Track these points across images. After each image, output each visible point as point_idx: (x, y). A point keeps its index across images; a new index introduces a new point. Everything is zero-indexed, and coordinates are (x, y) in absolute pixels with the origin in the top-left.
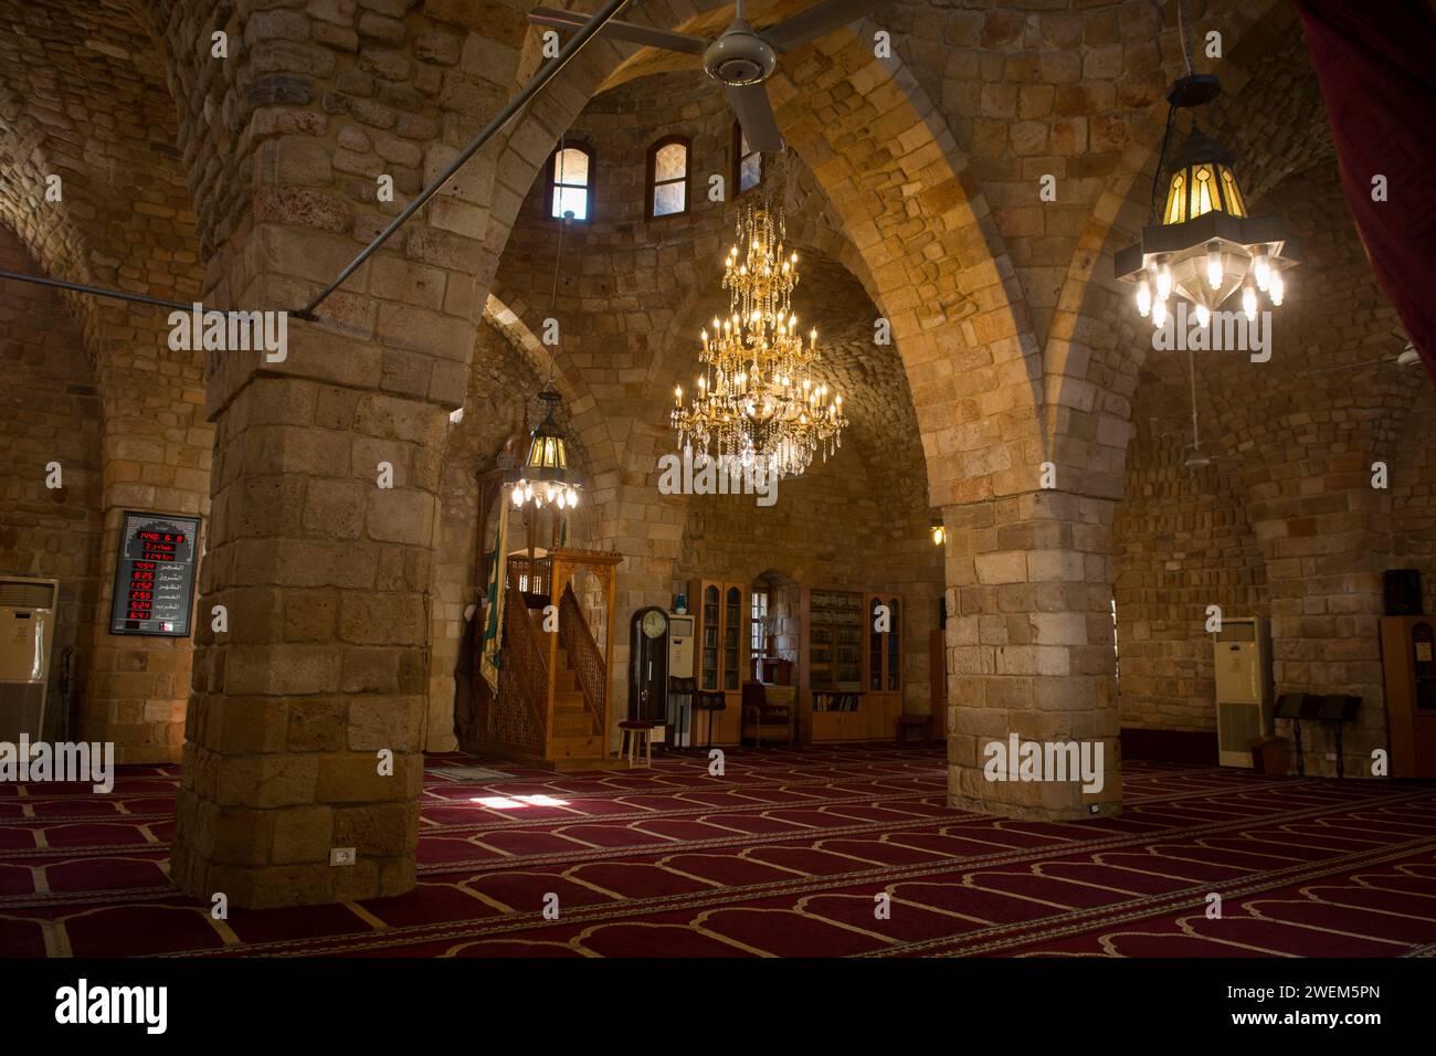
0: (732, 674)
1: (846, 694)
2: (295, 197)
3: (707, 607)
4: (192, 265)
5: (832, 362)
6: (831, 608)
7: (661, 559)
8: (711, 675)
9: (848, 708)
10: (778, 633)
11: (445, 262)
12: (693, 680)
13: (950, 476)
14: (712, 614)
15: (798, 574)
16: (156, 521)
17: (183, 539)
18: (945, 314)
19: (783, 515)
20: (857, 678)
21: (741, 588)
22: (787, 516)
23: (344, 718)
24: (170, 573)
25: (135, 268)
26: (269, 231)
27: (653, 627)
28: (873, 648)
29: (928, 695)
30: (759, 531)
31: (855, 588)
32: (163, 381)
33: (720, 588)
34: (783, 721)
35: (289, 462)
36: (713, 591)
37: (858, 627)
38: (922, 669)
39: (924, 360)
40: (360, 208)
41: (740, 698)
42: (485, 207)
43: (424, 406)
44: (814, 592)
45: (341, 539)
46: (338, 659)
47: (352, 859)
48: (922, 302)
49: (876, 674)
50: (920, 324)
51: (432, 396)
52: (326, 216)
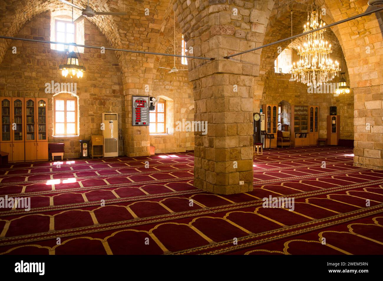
0: (275, 129)
1: (304, 133)
2: (223, 28)
3: (268, 111)
4: (144, 31)
5: (301, 41)
6: (299, 110)
7: (257, 100)
8: (269, 129)
9: (304, 137)
10: (284, 117)
11: (255, 40)
12: (265, 131)
13: (357, 79)
14: (269, 114)
15: (290, 101)
16: (140, 97)
17: (146, 102)
18: (359, 34)
19: (286, 85)
20: (306, 129)
21: (277, 106)
22: (287, 85)
23: (240, 152)
24: (144, 110)
25: (130, 33)
26: (219, 37)
27: (257, 118)
28: (311, 121)
29: (326, 133)
30: (280, 90)
31: (305, 105)
32: (138, 62)
33: (271, 107)
34: (288, 141)
35: (226, 94)
36: (269, 107)
37: (306, 115)
38: (324, 126)
39: (351, 47)
40: (237, 29)
41: (277, 135)
42: (264, 24)
43: (251, 77)
44: (296, 106)
45: (237, 111)
46: (238, 139)
47: (243, 184)
48: (352, 31)
49: (312, 128)
50: (350, 37)
51: (253, 75)
52: (230, 32)
